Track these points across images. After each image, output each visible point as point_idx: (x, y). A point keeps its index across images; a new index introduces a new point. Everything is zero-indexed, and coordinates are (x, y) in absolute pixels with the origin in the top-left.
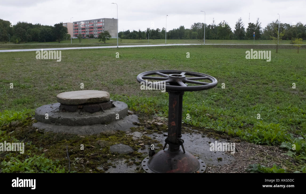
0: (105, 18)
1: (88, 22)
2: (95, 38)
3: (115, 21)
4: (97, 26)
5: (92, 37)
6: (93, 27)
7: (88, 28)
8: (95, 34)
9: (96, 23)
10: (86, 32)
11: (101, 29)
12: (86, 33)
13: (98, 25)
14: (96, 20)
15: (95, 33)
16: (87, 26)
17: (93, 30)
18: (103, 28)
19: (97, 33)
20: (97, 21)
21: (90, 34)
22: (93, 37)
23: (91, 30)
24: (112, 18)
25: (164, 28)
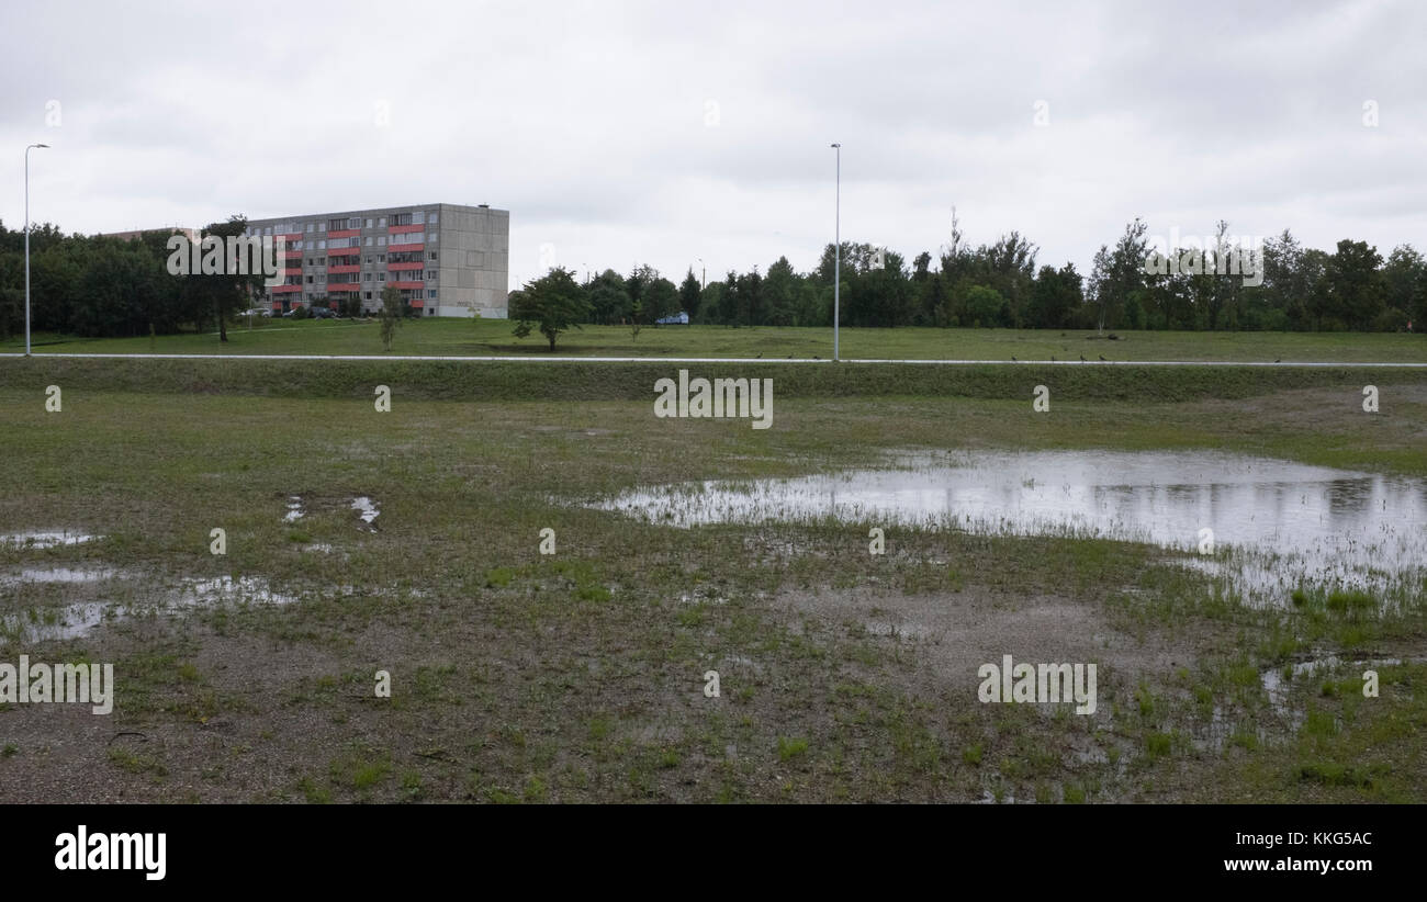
0: (440, 205)
1: (323, 228)
2: (368, 313)
3: (491, 223)
4: (387, 246)
5: (350, 308)
6: (355, 252)
7: (322, 260)
8: (369, 295)
9: (376, 233)
10: (304, 279)
11: (418, 266)
12: (308, 288)
13: (391, 243)
14: (376, 215)
15: (367, 286)
16: (316, 246)
17: (351, 268)
18: (429, 261)
19: (380, 286)
20: (383, 221)
21: (332, 293)
22: (358, 309)
23: (342, 269)
24: (476, 206)
25: (647, 269)
